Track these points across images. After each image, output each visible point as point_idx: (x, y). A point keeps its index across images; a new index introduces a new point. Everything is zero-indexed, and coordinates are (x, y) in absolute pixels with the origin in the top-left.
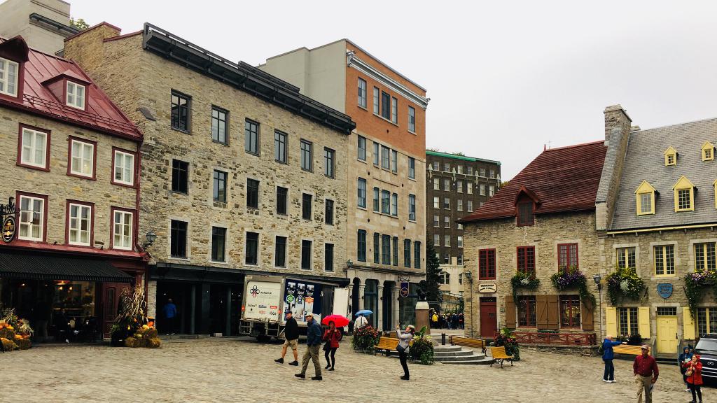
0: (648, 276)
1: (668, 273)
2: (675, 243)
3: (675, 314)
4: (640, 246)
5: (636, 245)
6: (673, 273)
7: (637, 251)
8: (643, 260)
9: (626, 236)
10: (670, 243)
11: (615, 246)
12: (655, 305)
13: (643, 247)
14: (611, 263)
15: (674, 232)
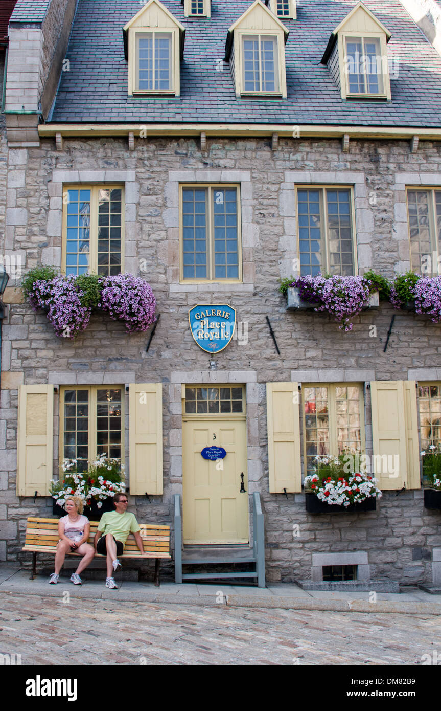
0: (162, 277)
1: (220, 273)
2: (244, 177)
3: (238, 408)
4: (138, 179)
5: (129, 176)
6: (233, 272)
7: (130, 197)
8: (146, 227)
9: (97, 145)
10: (229, 176)
11: (61, 175)
12: (180, 378)
13: (147, 184)
14: (43, 232)
15: (241, 144)
